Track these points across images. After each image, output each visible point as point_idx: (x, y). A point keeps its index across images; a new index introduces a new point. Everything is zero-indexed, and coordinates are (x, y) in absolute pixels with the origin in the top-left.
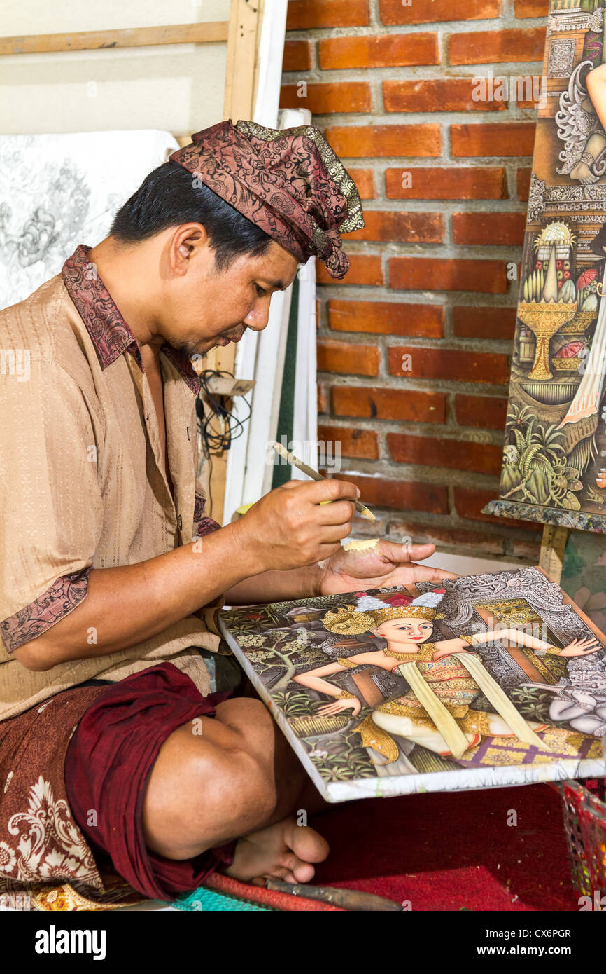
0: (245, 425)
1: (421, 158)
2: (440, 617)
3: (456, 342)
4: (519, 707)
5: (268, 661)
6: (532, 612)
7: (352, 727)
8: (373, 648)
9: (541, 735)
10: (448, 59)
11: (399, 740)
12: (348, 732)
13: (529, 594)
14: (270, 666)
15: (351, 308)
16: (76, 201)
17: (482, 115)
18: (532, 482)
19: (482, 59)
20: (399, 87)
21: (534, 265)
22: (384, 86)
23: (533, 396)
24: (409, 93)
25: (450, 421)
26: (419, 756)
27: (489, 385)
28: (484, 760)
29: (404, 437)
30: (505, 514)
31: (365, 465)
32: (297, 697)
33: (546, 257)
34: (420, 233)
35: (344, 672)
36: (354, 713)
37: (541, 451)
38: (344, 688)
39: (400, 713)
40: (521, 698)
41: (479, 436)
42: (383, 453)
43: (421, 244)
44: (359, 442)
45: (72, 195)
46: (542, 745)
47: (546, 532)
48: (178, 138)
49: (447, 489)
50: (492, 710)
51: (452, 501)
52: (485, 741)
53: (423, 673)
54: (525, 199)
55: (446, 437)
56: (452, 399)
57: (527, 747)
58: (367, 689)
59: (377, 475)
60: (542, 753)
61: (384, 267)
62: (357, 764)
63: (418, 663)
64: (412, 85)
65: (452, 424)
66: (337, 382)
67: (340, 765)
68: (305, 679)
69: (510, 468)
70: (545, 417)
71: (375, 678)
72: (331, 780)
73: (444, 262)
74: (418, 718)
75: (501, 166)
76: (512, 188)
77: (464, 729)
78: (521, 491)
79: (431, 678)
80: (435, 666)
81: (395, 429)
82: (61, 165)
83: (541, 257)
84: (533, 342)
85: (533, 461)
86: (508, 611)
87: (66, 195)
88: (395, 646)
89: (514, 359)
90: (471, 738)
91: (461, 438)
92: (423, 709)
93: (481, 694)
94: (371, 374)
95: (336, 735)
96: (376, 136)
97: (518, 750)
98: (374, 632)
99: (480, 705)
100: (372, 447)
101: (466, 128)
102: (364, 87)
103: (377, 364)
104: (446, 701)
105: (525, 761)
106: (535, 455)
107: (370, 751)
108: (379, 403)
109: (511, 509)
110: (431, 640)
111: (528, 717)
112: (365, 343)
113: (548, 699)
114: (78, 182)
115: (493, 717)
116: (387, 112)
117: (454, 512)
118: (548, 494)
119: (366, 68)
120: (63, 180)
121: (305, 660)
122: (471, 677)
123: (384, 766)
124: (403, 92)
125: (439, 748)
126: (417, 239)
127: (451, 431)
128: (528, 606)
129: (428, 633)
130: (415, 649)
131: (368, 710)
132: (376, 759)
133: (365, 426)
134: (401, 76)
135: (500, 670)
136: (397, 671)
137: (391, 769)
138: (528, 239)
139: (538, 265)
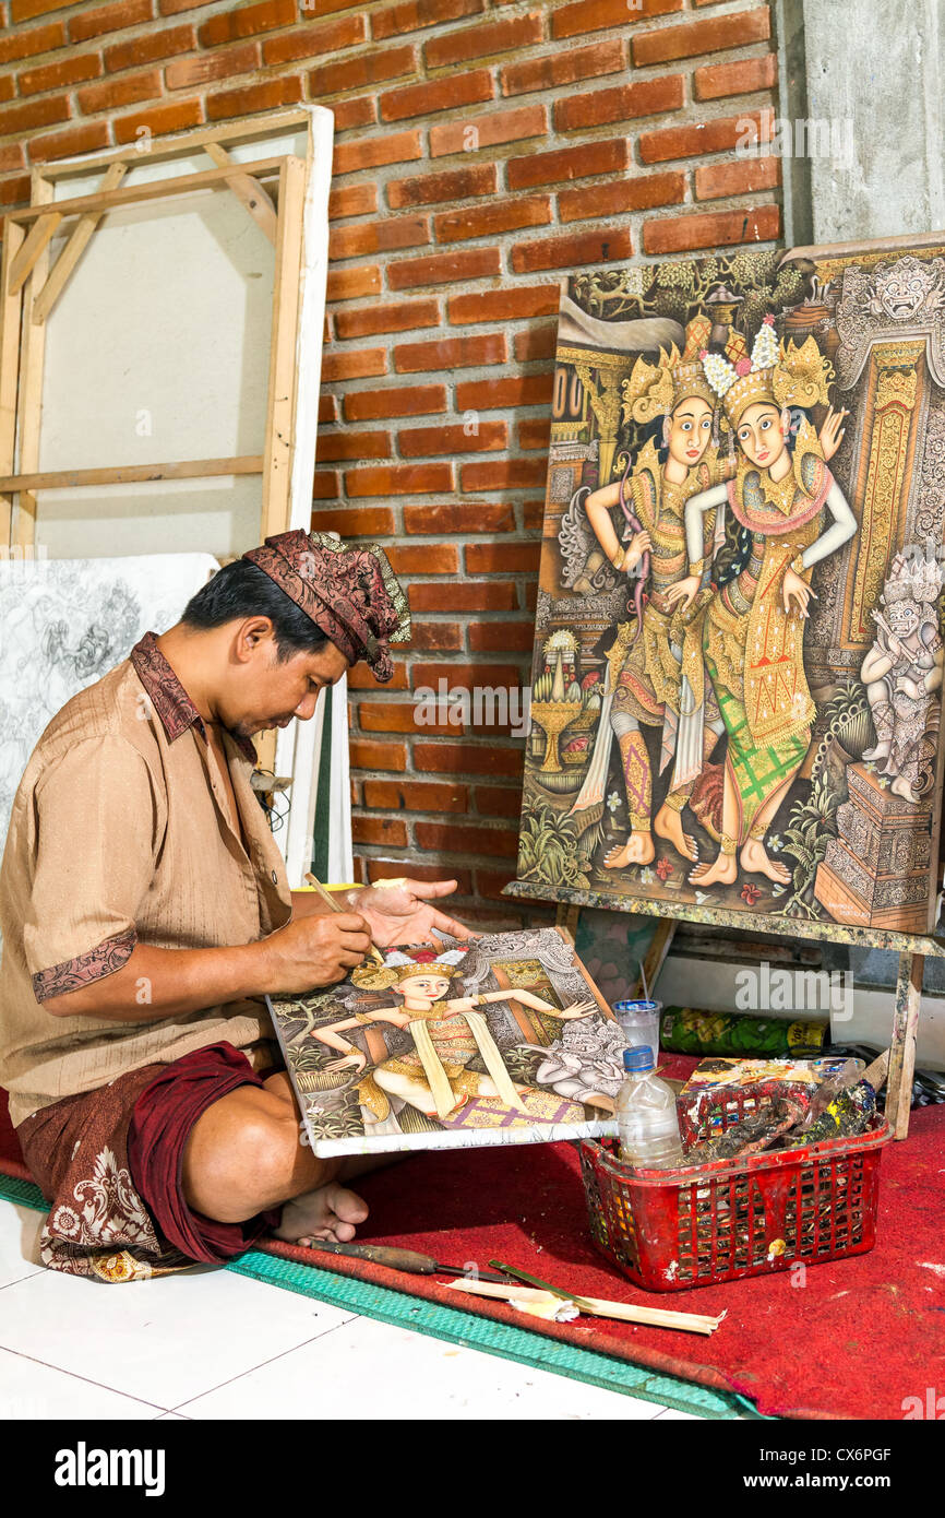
0: (285, 818)
1: (440, 575)
2: (458, 974)
3: (476, 739)
4: (509, 1068)
5: (293, 1014)
6: (543, 973)
7: (353, 1084)
8: (390, 1004)
9: (524, 1097)
10: (461, 486)
11: (392, 1098)
12: (349, 1089)
13: (544, 955)
14: (293, 1019)
15: (379, 710)
16: (128, 618)
17: (493, 536)
18: (546, 864)
19: (492, 486)
20: (419, 511)
21: (544, 669)
22: (404, 511)
23: (545, 786)
24: (428, 516)
25: (471, 811)
26: (408, 1115)
27: (505, 777)
28: (466, 1122)
29: (430, 825)
30: (522, 894)
31: (395, 852)
32: (311, 1051)
33: (554, 662)
34: (439, 642)
35: (359, 1027)
36: (358, 1070)
37: (553, 836)
38: (355, 1044)
39: (400, 1071)
40: (514, 1059)
41: (498, 824)
42: (411, 841)
43: (442, 652)
44: (390, 831)
45: (124, 613)
46: (522, 1109)
47: (560, 908)
48: (219, 560)
49: (470, 872)
50: (485, 1071)
51: (475, 884)
52: (471, 1102)
53: (430, 1031)
54: (533, 610)
55: (468, 825)
56: (472, 790)
57: (508, 1110)
58: (375, 1044)
59: (406, 861)
60: (521, 1116)
61: (408, 673)
62: (349, 1122)
63: (428, 1020)
64: (429, 509)
65: (472, 814)
66: (368, 777)
67: (334, 1122)
68: (321, 1034)
69: (526, 852)
70: (557, 806)
71: (385, 1034)
72: (320, 1138)
73: (463, 667)
74: (415, 1077)
75: (512, 580)
76: (522, 600)
77: (454, 1089)
78: (536, 873)
79: (436, 1036)
80: (443, 1024)
81: (422, 819)
82: (113, 586)
83: (549, 662)
84: (544, 738)
85: (546, 845)
86: (521, 972)
87: (118, 613)
88: (411, 1003)
89: (527, 754)
90: (459, 1098)
91: (481, 826)
92: (422, 1067)
93: (478, 1054)
94: (399, 769)
95: (336, 1092)
96: (399, 556)
97: (499, 1113)
98: (396, 989)
99: (476, 1066)
100: (402, 837)
101: (478, 547)
102: (387, 512)
103: (404, 760)
104: (445, 1060)
105: (503, 1124)
106: (548, 840)
107: (363, 1109)
108: (407, 795)
109: (528, 890)
110: (445, 998)
111: (516, 1079)
112: (393, 742)
113: (537, 1060)
114: (130, 601)
115: (484, 1078)
116: (407, 534)
117: (476, 893)
118: (561, 875)
119: (389, 496)
120: (115, 599)
121: (327, 1014)
122: (473, 1037)
123: (373, 1124)
124: (422, 516)
125: (426, 1108)
126: (437, 647)
127: (471, 820)
128: (540, 966)
129: (445, 990)
130: (429, 1006)
131: (372, 1066)
132: (367, 1118)
133: (395, 817)
134: (419, 502)
135: (501, 1030)
136: (407, 1029)
137: (378, 1128)
138: (537, 646)
139: (547, 669)
